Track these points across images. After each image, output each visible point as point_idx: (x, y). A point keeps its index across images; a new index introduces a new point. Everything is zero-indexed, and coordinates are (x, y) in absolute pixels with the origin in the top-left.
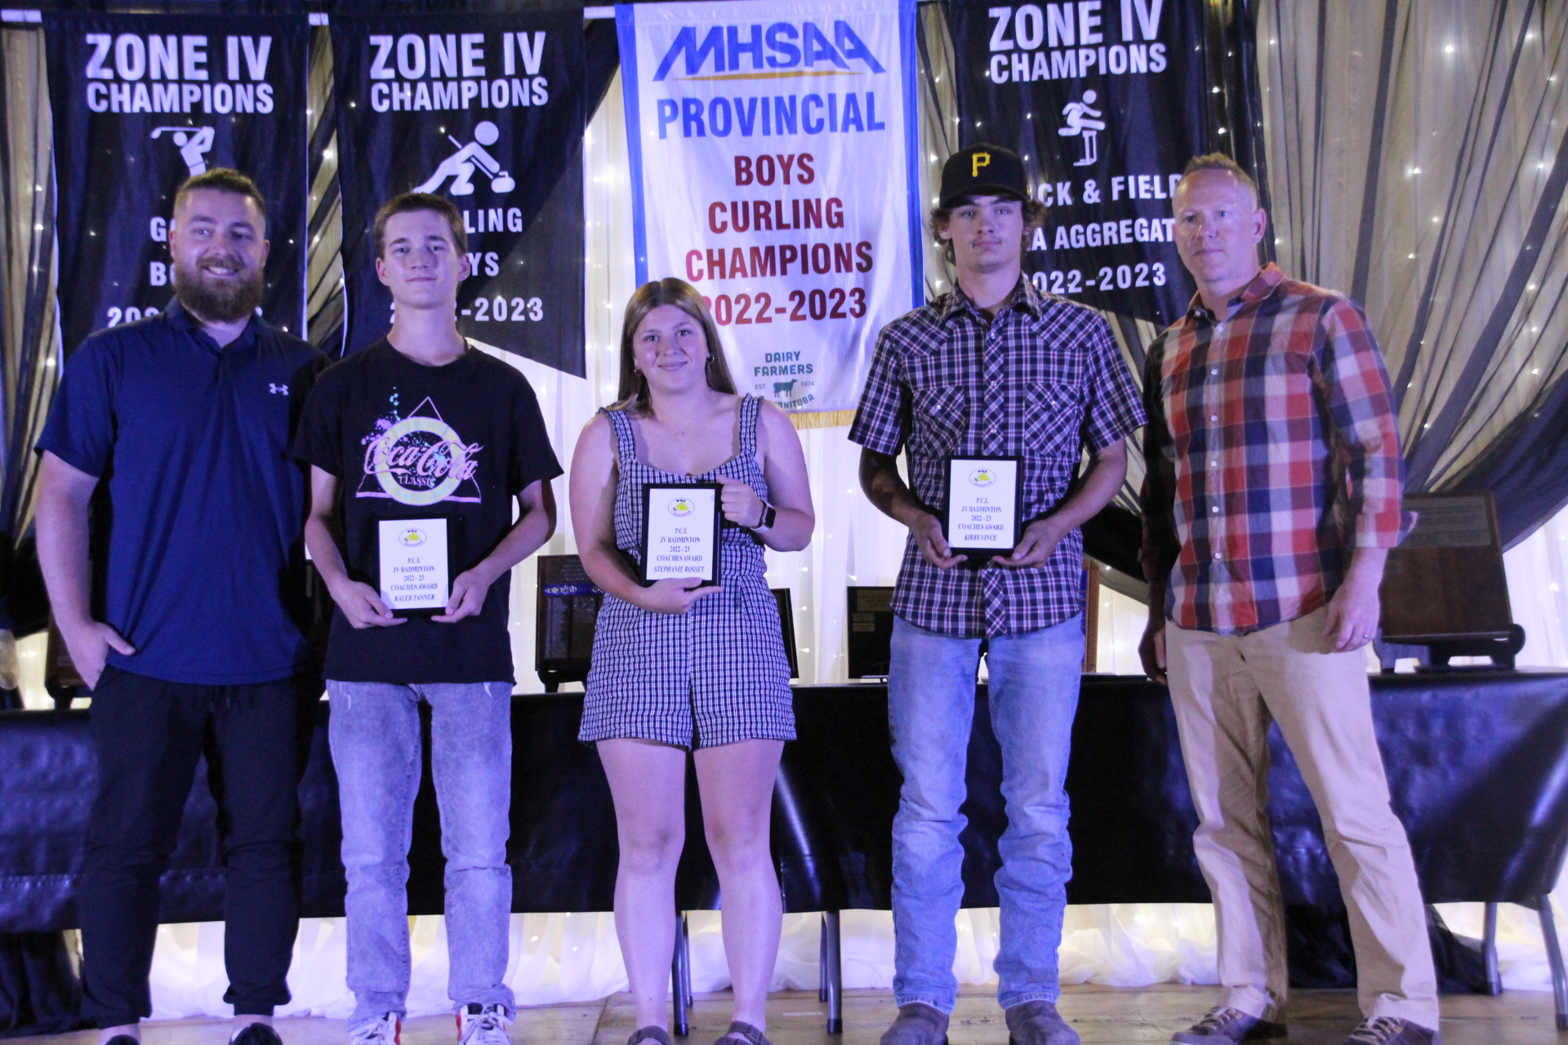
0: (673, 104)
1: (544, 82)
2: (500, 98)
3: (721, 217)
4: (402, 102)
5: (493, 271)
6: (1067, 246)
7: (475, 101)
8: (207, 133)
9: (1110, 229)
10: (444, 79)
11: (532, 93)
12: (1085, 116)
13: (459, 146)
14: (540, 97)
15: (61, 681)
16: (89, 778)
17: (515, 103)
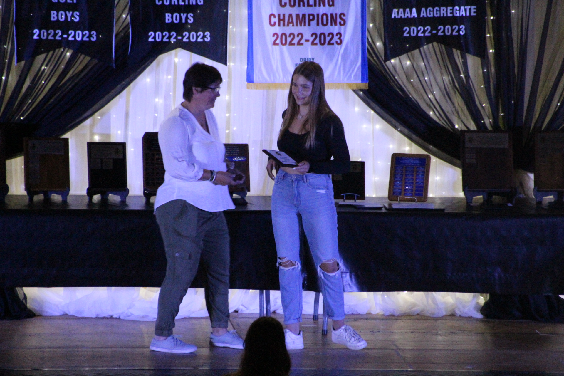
5: (191, 20)
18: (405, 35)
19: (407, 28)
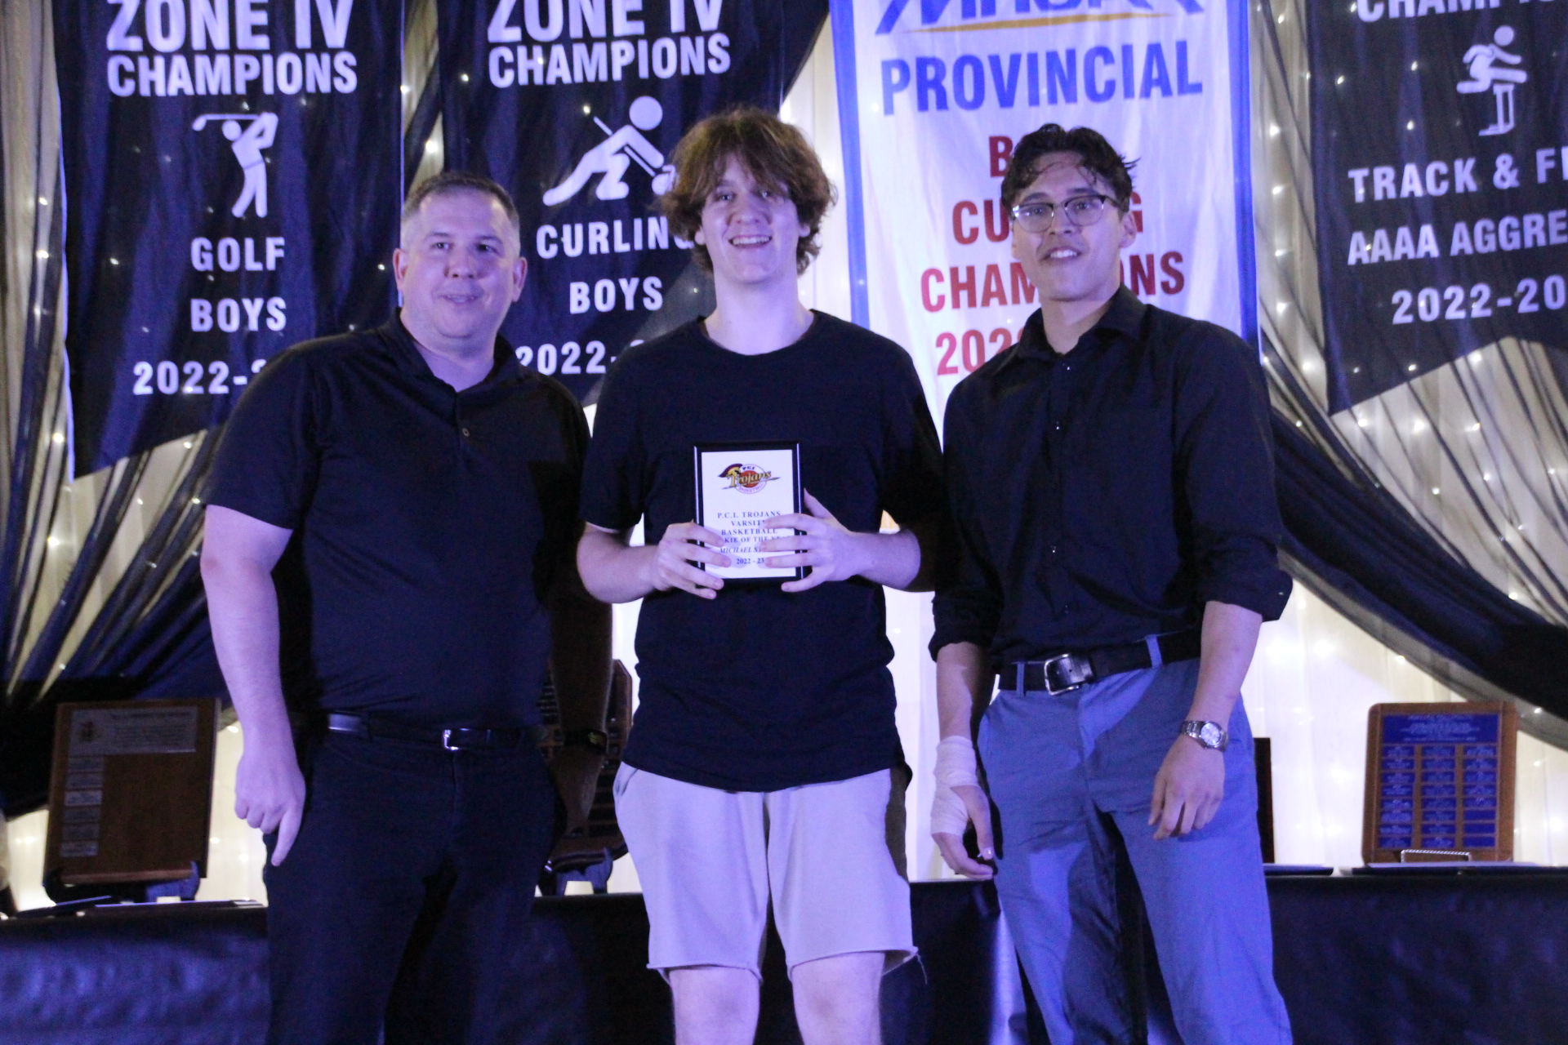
0: (903, 66)
1: (725, 41)
2: (665, 64)
3: (969, 221)
4: (531, 73)
5: (656, 300)
6: (1469, 250)
7: (631, 70)
8: (268, 122)
9: (1534, 224)
10: (588, 40)
11: (708, 55)
12: (1498, 63)
13: (608, 131)
14: (719, 62)
15: (63, 878)
16: (97, 1011)
17: (685, 70)
18: (1400, 318)
19: (1403, 296)
